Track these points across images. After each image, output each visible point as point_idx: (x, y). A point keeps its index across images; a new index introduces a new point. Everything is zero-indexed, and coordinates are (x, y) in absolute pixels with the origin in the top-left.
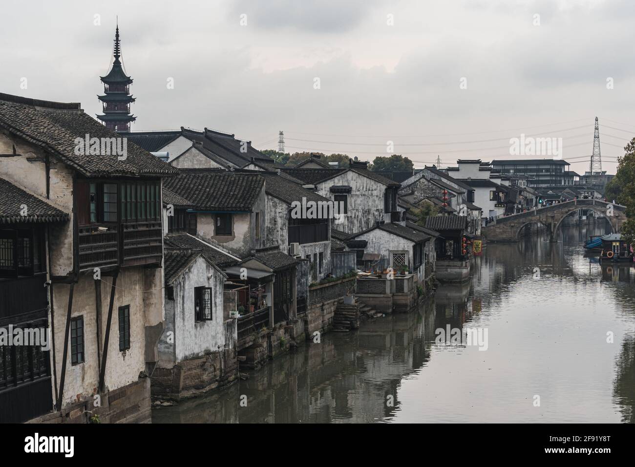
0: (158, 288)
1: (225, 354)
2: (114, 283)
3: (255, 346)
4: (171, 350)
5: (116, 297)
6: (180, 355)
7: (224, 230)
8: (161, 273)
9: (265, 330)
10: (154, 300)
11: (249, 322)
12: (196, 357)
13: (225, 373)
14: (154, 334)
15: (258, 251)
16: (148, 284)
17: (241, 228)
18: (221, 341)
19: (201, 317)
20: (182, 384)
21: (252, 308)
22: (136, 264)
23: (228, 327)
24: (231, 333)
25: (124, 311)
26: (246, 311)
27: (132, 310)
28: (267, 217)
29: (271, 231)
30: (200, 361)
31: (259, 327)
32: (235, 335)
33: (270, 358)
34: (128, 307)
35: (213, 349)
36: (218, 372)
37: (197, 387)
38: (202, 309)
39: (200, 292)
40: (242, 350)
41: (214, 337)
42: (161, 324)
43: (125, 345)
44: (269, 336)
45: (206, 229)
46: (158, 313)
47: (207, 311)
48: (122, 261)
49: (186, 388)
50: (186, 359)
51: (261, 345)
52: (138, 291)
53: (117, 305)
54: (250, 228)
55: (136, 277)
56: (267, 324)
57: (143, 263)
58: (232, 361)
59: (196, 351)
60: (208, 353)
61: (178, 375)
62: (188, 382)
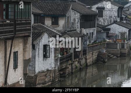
0: (29, 45)
1: (55, 71)
2: (12, 43)
3: (66, 68)
4: (34, 69)
5: (13, 48)
6: (37, 71)
7: (55, 23)
8: (30, 39)
9: (70, 62)
10: (27, 49)
11: (64, 59)
12: (43, 72)
13: (54, 78)
14: (27, 63)
15: (68, 31)
16: (25, 43)
17: (62, 22)
18: (53, 66)
19: (45, 56)
20: (37, 82)
21: (65, 53)
22: (21, 35)
23: (56, 60)
24: (57, 63)
25: (16, 54)
26: (63, 54)
27: (19, 53)
28: (72, 18)
29: (73, 24)
30: (45, 73)
31: (68, 61)
32: (59, 64)
33: (72, 73)
34: (17, 52)
35: (50, 69)
36: (51, 78)
37: (43, 84)
38: (46, 53)
39: (45, 47)
40: (61, 70)
41: (50, 64)
42: (30, 59)
43: (15, 67)
44: (72, 64)
45: (48, 22)
46: (29, 55)
47: (48, 54)
48: (15, 34)
49: (39, 84)
50: (39, 72)
51: (68, 68)
52: (21, 45)
53: (13, 51)
54: (65, 22)
55: (21, 40)
56: (71, 59)
57: (23, 35)
58: (57, 74)
59: (43, 69)
60: (48, 70)
61: (36, 79)
62: (40, 82)
